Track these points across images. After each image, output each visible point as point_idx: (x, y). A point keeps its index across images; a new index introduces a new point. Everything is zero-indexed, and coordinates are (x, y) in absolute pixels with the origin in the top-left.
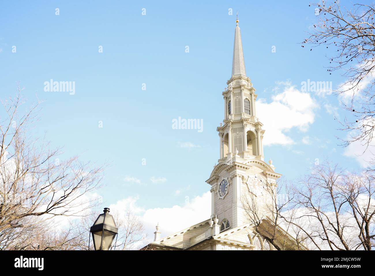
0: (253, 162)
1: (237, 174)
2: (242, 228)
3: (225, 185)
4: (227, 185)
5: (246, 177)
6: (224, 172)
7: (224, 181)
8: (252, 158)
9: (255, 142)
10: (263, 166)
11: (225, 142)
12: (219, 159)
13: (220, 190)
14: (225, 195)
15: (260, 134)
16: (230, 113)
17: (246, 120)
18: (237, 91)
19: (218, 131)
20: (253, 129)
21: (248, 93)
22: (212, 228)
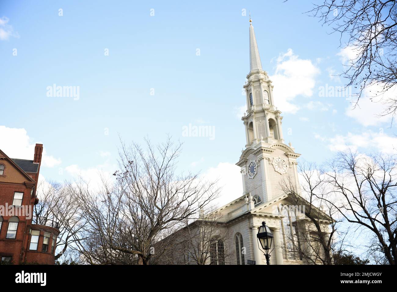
0: (276, 145)
1: (264, 157)
2: (272, 202)
3: (253, 167)
4: (255, 166)
5: (271, 159)
6: (251, 155)
7: (253, 164)
8: (275, 142)
9: (276, 127)
10: (284, 148)
11: (250, 129)
12: (246, 144)
13: (249, 171)
14: (254, 175)
15: (279, 120)
16: (251, 104)
17: (267, 109)
18: (256, 84)
19: (243, 120)
20: (273, 117)
21: (266, 85)
22: (248, 204)
